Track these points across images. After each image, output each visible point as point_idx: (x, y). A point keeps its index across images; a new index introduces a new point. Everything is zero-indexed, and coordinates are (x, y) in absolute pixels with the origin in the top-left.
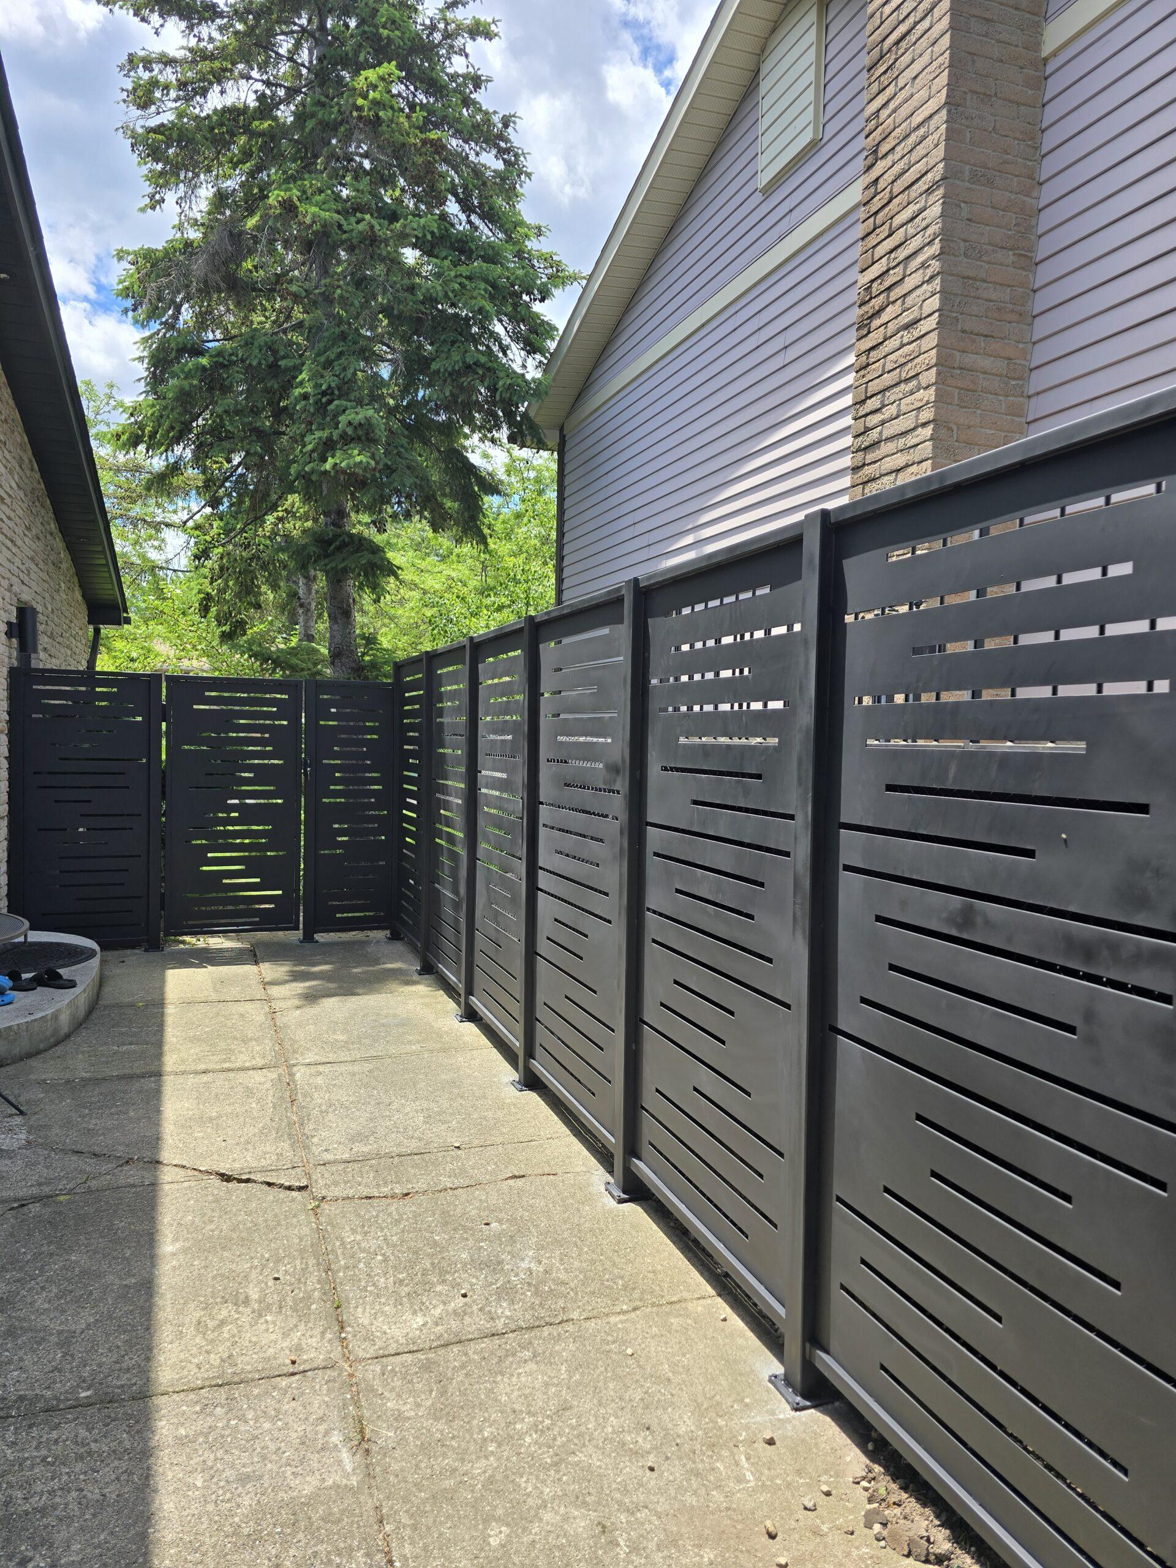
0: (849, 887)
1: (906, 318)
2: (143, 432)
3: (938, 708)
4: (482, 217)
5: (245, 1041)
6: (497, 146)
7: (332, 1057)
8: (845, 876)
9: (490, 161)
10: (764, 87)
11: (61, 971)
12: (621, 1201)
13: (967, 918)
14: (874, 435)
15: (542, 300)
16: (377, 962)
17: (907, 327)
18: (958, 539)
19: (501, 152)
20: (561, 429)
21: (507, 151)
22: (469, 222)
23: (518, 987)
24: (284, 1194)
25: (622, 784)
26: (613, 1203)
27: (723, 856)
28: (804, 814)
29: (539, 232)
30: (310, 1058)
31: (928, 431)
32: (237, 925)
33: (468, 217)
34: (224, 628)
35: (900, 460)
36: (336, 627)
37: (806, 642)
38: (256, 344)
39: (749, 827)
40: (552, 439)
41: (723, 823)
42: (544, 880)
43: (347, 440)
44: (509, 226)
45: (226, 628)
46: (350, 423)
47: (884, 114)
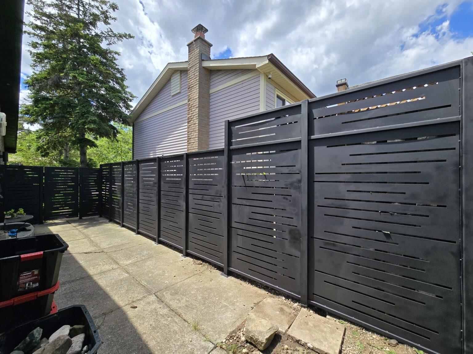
0: (190, 196)
1: (194, 123)
2: (29, 112)
3: (199, 176)
4: (116, 83)
5: (77, 236)
6: (120, 73)
7: (97, 235)
8: (189, 194)
9: (118, 75)
10: (172, 81)
11: (26, 228)
12: (157, 244)
13: (203, 197)
14: (190, 137)
15: (130, 102)
16: (99, 221)
17: (194, 124)
18: (201, 159)
19: (121, 74)
20: (133, 123)
21: (122, 74)
22: (113, 83)
23: (136, 219)
24: (99, 253)
25: (157, 185)
26: (156, 245)
27: (174, 194)
28: (185, 188)
29: (127, 87)
30: (93, 236)
31: (197, 138)
32: (62, 217)
33: (113, 82)
34: (42, 154)
35: (194, 141)
36: (82, 156)
37: (184, 168)
38: (65, 100)
39: (177, 190)
40: (132, 124)
41: (174, 190)
42: (140, 201)
43: (90, 122)
44: (122, 86)
45: (43, 154)
46: (91, 119)
47: (190, 95)
